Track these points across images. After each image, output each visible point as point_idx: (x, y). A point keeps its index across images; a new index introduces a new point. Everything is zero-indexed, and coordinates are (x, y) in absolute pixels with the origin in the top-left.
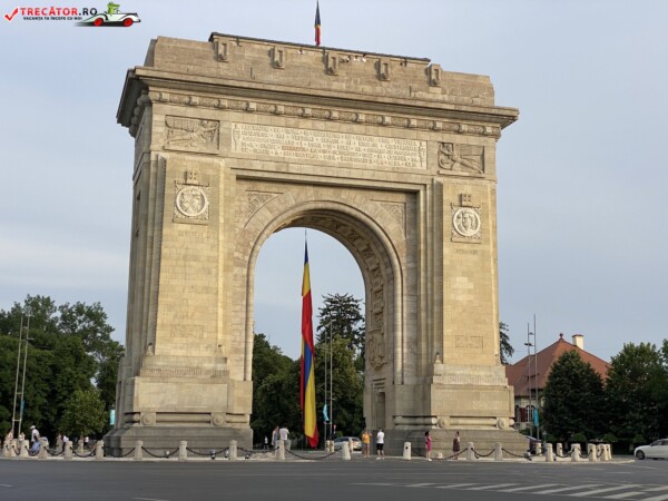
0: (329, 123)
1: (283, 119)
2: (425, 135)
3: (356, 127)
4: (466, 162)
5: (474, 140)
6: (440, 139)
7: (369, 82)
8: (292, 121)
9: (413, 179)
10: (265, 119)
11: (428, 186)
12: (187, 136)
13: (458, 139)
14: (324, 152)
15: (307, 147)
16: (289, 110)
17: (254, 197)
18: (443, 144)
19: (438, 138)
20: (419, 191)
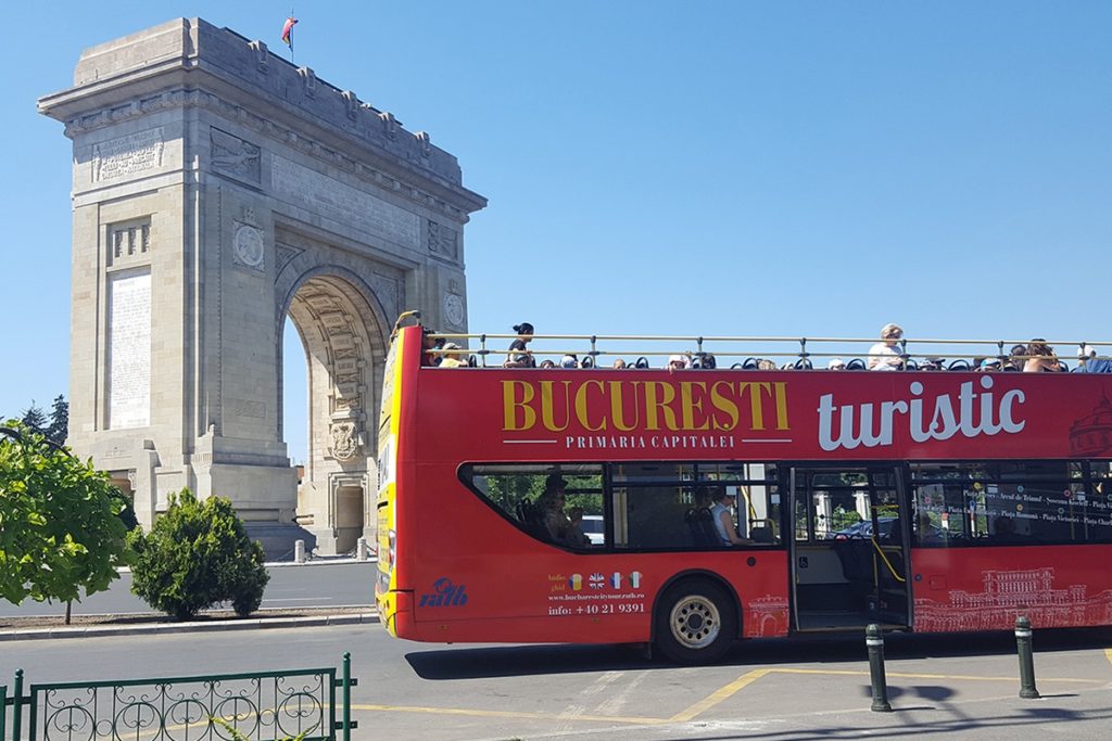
0: (352, 178)
1: (315, 161)
2: (420, 210)
3: (372, 188)
4: (445, 245)
5: (451, 225)
6: (429, 217)
7: (378, 137)
8: (322, 166)
9: (413, 256)
11: (421, 266)
12: (231, 159)
13: (441, 220)
14: (348, 210)
15: (333, 199)
16: (322, 153)
17: (280, 251)
18: (430, 222)
19: (427, 214)
20: (412, 269)
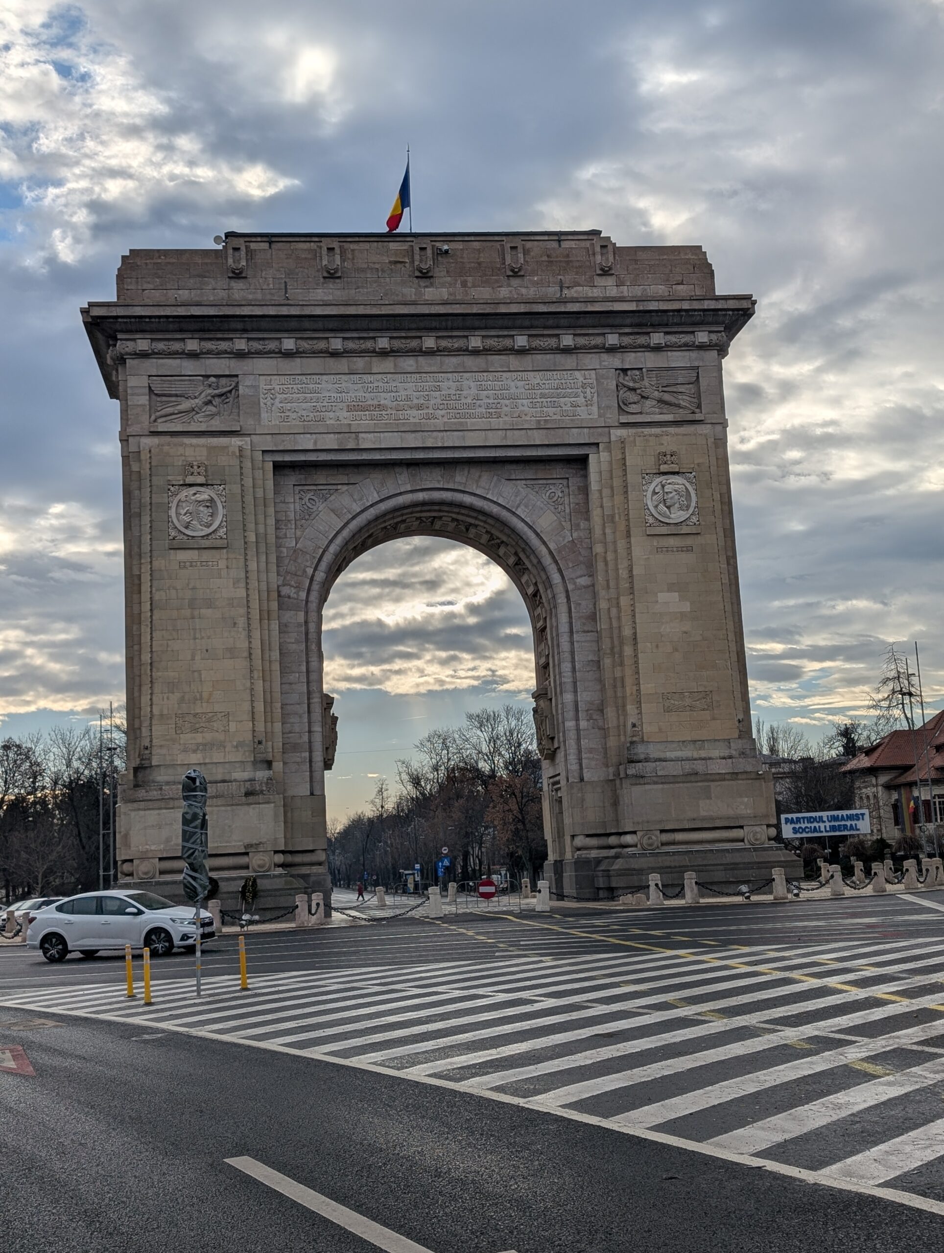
0: (420, 359)
1: (344, 361)
2: (591, 360)
3: (470, 362)
4: (667, 397)
5: (678, 359)
6: (619, 365)
7: (487, 281)
8: (360, 363)
9: (574, 437)
10: (314, 364)
11: (602, 446)
13: (650, 360)
14: (419, 407)
15: (387, 402)
16: (351, 345)
17: (309, 496)
18: (624, 371)
19: (615, 361)
20: (587, 456)
